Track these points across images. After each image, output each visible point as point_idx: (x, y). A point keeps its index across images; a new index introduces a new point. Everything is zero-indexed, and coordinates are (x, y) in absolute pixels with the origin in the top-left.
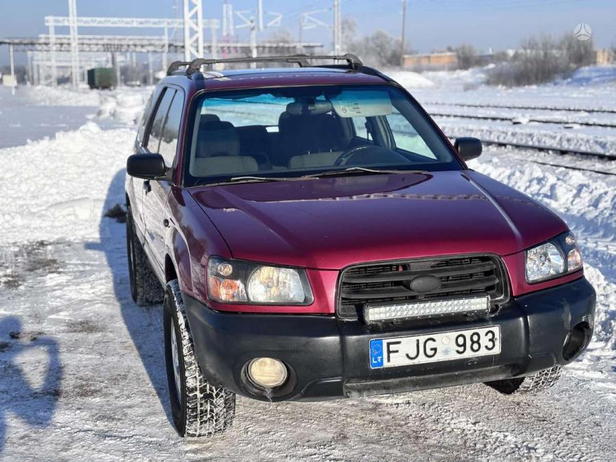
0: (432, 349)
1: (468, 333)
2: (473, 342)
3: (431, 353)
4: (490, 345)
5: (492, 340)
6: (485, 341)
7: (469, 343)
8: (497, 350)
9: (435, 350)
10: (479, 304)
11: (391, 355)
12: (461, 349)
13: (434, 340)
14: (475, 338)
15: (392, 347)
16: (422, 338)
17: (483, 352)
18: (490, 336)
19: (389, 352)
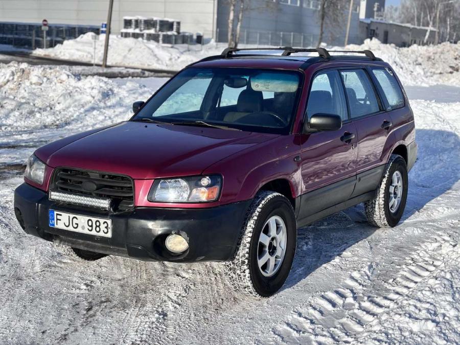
0: (76, 224)
1: (94, 220)
2: (97, 226)
3: (75, 226)
4: (106, 231)
5: (106, 227)
6: (103, 227)
7: (94, 226)
8: (109, 235)
9: (77, 224)
10: (105, 204)
11: (58, 221)
12: (90, 228)
13: (77, 218)
14: (98, 224)
15: (59, 217)
16: (72, 216)
17: (101, 234)
18: (106, 225)
19: (57, 219)
